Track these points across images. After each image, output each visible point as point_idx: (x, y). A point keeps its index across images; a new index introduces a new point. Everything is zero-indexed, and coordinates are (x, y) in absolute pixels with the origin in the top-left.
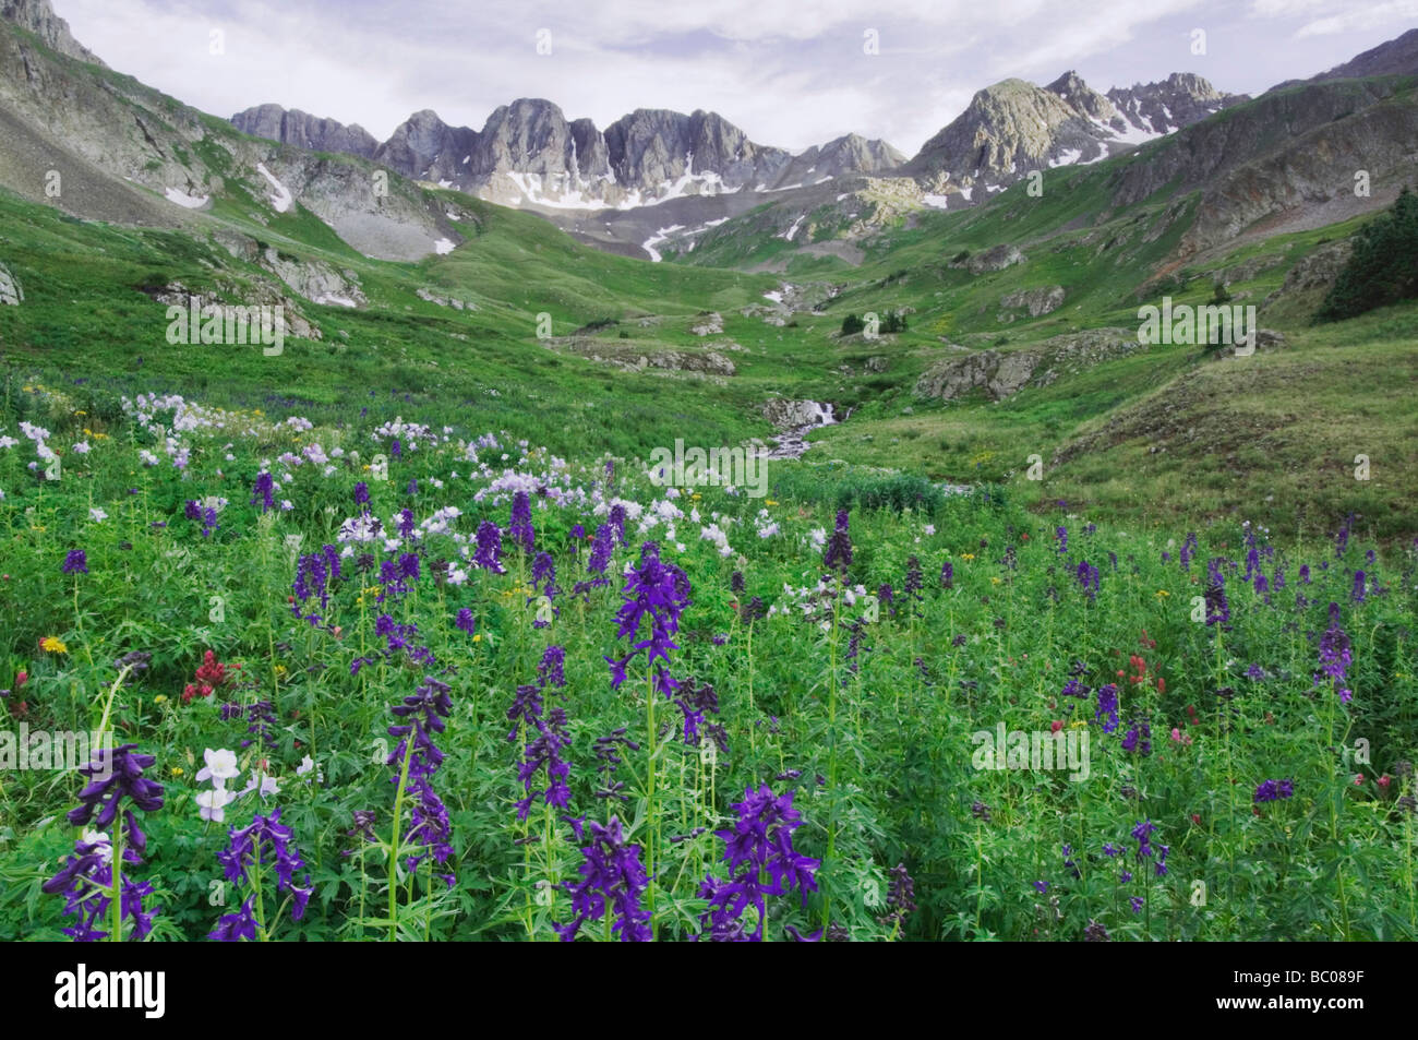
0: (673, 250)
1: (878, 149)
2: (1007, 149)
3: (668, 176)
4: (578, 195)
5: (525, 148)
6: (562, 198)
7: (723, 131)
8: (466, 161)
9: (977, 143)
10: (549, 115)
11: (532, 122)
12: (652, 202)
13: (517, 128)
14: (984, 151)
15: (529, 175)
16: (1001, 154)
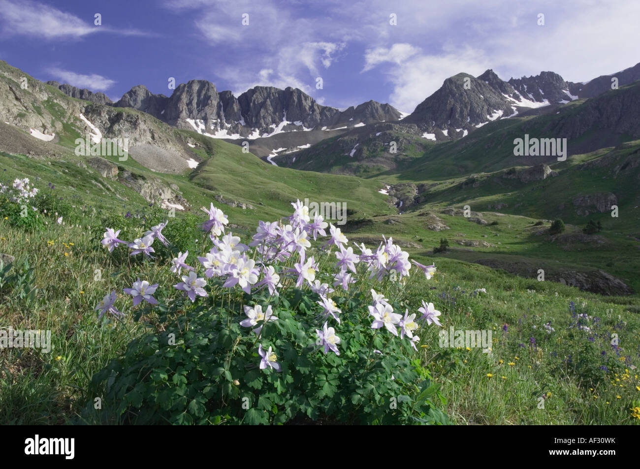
0: (284, 162)
1: (387, 108)
2: (465, 110)
3: (274, 122)
4: (225, 131)
5: (195, 106)
6: (216, 133)
7: (303, 98)
8: (162, 113)
9: (448, 107)
10: (208, 90)
11: (199, 92)
12: (265, 136)
13: (191, 96)
14: (452, 110)
15: (198, 120)
16: (462, 112)
